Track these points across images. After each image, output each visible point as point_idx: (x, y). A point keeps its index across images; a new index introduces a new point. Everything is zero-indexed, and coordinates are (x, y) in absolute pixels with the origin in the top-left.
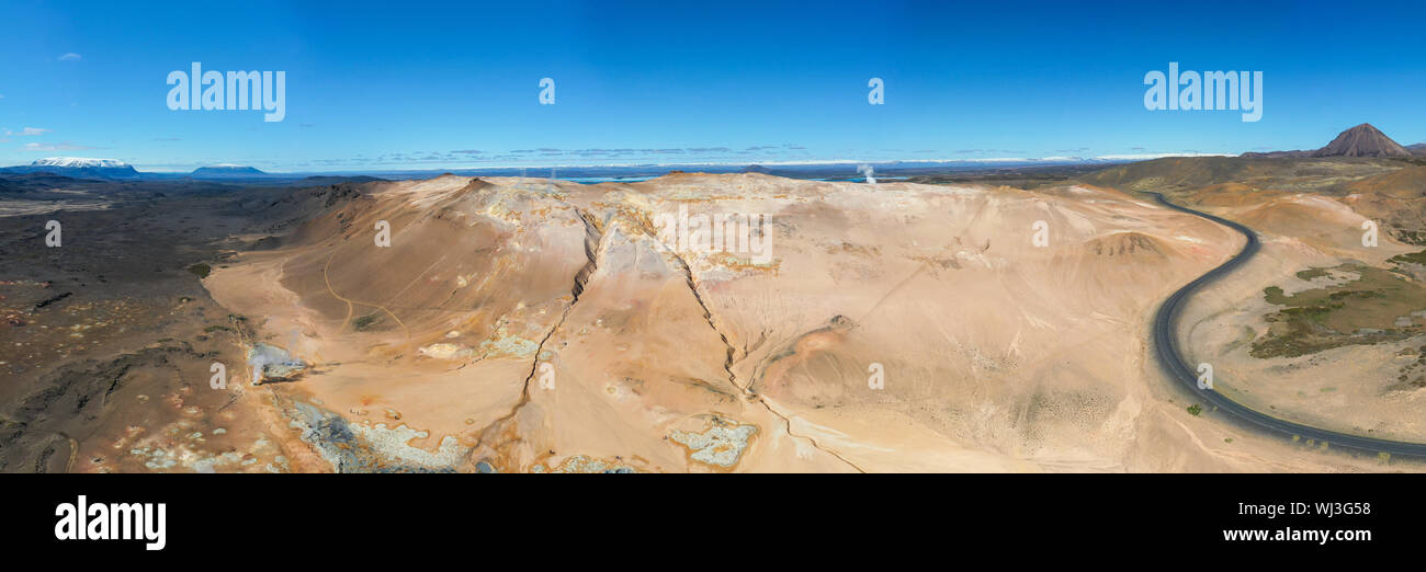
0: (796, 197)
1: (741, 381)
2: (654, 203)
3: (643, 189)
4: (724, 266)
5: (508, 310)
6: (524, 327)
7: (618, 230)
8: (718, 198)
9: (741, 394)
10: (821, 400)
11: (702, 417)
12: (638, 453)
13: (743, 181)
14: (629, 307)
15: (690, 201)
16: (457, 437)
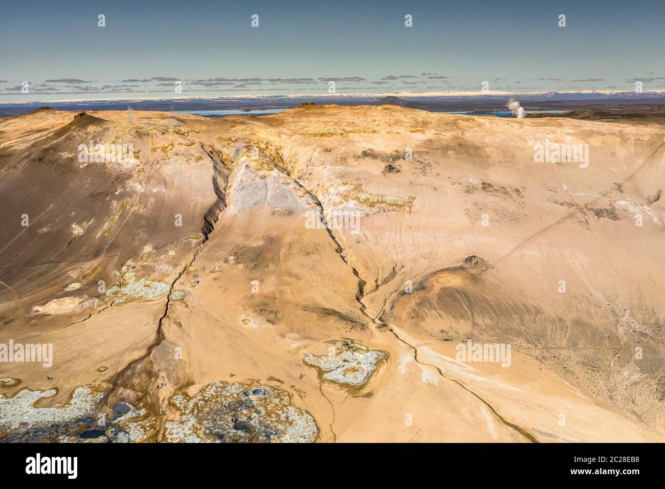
0: (433, 131)
1: (372, 312)
2: (284, 137)
3: (273, 122)
4: (356, 202)
5: (134, 254)
6: (152, 269)
7: (247, 166)
8: (350, 132)
9: (372, 323)
10: (450, 334)
11: (333, 342)
12: (273, 375)
13: (377, 113)
14: (261, 243)
15: (322, 135)
16: (90, 386)
